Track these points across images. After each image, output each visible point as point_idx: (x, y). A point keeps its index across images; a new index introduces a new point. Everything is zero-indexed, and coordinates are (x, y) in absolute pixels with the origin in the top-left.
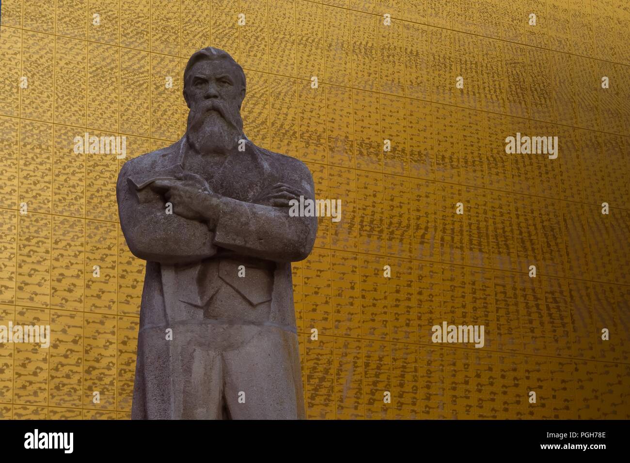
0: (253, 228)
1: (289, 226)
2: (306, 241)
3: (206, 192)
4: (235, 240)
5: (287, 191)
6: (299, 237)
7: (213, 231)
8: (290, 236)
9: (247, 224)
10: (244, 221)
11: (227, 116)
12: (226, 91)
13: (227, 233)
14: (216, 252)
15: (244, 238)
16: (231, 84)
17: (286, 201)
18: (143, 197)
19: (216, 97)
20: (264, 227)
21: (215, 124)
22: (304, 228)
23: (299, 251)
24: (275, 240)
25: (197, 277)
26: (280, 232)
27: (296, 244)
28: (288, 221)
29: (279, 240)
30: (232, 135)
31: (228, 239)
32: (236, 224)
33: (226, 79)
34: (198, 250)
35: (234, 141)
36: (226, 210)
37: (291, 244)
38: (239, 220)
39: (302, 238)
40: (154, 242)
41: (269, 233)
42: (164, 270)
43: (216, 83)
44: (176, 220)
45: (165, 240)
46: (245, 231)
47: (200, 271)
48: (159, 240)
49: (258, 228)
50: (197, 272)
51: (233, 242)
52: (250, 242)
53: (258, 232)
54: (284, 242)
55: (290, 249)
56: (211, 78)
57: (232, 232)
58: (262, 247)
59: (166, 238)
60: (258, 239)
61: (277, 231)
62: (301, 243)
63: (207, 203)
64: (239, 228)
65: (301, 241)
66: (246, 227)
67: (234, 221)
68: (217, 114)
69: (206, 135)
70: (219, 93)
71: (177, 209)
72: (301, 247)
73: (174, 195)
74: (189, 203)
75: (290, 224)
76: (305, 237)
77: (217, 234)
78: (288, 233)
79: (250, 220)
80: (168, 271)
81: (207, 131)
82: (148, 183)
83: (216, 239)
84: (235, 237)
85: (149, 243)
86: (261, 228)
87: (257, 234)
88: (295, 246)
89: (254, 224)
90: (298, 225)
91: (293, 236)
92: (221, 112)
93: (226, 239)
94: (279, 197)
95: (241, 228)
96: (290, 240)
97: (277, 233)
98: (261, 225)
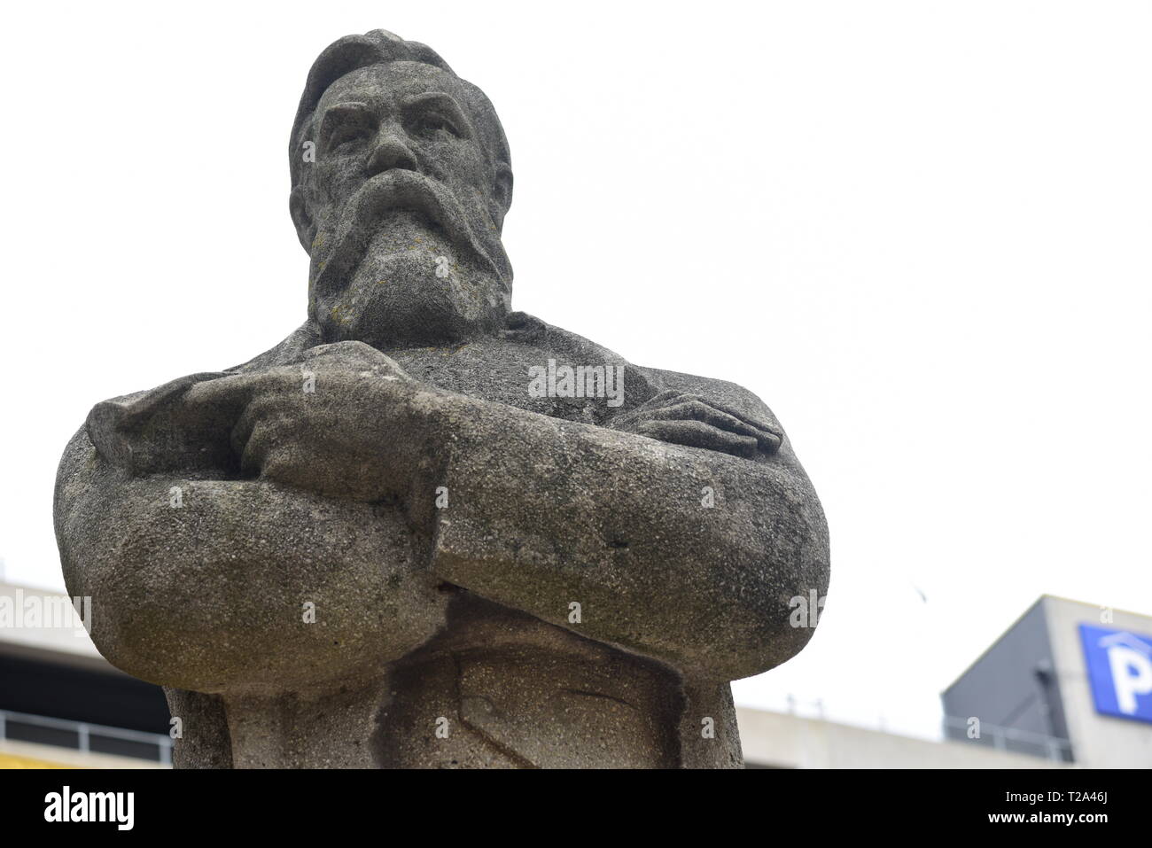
0: (584, 498)
3: (389, 378)
4: (516, 547)
5: (699, 400)
6: (768, 542)
7: (425, 528)
8: (732, 536)
10: (548, 471)
11: (453, 218)
12: (443, 152)
13: (483, 521)
14: (442, 619)
15: (552, 538)
16: (458, 133)
17: (705, 427)
18: (145, 450)
19: (409, 165)
20: (627, 495)
21: (410, 244)
22: (786, 515)
23: (776, 604)
24: (679, 549)
25: (375, 733)
26: (693, 518)
27: (761, 572)
28: (723, 481)
29: (692, 550)
30: (475, 283)
31: (490, 543)
32: (516, 481)
33: (440, 111)
34: (369, 608)
35: (486, 302)
36: (474, 430)
37: (742, 568)
38: (528, 470)
39: (780, 551)
40: (192, 582)
41: (651, 519)
42: (242, 721)
43: (404, 126)
44: (277, 498)
45: (237, 571)
46: (552, 510)
47: (382, 710)
48: (210, 572)
49: (607, 497)
50: (372, 716)
51: (509, 553)
52: (578, 556)
53: (607, 513)
54: (712, 558)
55: (738, 590)
56: (385, 106)
57: (503, 515)
58: (626, 575)
59: (239, 565)
60: (610, 545)
61: (682, 509)
62: (778, 569)
63: (396, 411)
64: (529, 497)
65: (779, 561)
66: (556, 495)
67: (509, 472)
68: (415, 220)
69: (379, 277)
70: (418, 154)
71: (278, 457)
72: (778, 585)
73: (263, 413)
74: (327, 425)
75: (732, 492)
76: (790, 548)
77: (445, 525)
78: (727, 525)
79: (569, 471)
80: (257, 723)
81: (382, 266)
82: (165, 393)
83: (440, 546)
84: (515, 535)
85: (174, 591)
86: (617, 500)
87: (604, 524)
88: (756, 581)
89: (586, 485)
90: (759, 498)
91: (748, 536)
92: (431, 207)
93: (480, 544)
94: (674, 416)
95: (537, 497)
96: (734, 551)
97: (683, 518)
98: (616, 488)
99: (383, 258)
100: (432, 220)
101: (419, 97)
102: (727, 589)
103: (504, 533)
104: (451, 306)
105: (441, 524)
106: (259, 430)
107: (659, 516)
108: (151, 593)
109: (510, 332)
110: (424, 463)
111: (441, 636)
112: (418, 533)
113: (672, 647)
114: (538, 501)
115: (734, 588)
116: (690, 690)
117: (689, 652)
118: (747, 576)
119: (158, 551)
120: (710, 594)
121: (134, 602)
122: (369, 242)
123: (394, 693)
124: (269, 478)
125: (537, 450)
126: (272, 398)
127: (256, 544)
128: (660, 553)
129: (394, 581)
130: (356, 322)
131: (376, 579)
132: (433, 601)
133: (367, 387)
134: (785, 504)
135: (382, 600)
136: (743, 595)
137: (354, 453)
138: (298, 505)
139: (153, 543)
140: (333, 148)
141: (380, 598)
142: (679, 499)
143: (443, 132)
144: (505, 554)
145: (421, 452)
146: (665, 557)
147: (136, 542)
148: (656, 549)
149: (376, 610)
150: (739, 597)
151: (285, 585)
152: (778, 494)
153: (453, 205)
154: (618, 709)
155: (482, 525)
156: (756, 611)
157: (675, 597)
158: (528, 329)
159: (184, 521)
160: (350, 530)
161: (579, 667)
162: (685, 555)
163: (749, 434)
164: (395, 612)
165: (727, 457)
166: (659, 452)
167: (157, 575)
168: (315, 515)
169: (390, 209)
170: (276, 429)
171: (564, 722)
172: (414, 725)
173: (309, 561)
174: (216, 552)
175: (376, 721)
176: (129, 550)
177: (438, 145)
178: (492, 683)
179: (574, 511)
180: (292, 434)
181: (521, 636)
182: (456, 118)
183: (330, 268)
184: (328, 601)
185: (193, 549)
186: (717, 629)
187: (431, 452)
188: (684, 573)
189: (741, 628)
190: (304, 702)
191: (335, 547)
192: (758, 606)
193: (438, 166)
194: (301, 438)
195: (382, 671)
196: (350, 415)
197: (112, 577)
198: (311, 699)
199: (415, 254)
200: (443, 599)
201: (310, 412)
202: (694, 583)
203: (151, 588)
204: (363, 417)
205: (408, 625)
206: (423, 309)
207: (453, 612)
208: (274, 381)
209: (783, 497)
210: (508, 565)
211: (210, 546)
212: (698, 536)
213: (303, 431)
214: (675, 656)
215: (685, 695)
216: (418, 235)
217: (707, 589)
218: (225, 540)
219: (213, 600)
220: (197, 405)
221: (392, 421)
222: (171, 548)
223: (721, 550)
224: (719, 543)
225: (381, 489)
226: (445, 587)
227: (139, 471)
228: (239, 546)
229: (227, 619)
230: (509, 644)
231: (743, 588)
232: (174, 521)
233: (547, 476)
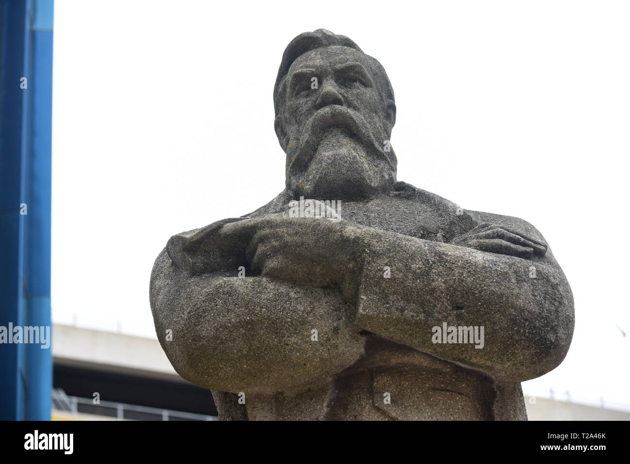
0: (439, 283)
1: (518, 281)
2: (557, 317)
4: (402, 310)
5: (501, 228)
6: (540, 305)
7: (353, 302)
8: (520, 302)
9: (425, 274)
10: (419, 268)
11: (364, 131)
12: (358, 95)
13: (384, 296)
14: (362, 350)
15: (422, 305)
16: (366, 84)
17: (504, 243)
18: (199, 261)
19: (339, 102)
20: (462, 281)
21: (341, 146)
22: (550, 290)
23: (546, 339)
24: (491, 310)
25: (327, 413)
26: (499, 293)
27: (537, 321)
28: (515, 272)
29: (499, 310)
30: (376, 166)
31: (388, 308)
32: (401, 274)
33: (356, 72)
34: (322, 345)
35: (383, 176)
36: (378, 247)
37: (526, 320)
38: (408, 268)
39: (547, 310)
40: (226, 332)
41: (476, 294)
42: (254, 408)
43: (336, 81)
44: (271, 286)
45: (250, 326)
46: (422, 290)
47: (331, 401)
48: (236, 327)
49: (451, 282)
50: (325, 404)
51: (398, 314)
52: (436, 314)
53: (451, 291)
54: (510, 314)
55: (524, 332)
56: (325, 70)
57: (394, 293)
59: (251, 322)
60: (454, 308)
61: (492, 288)
62: (546, 320)
63: (335, 237)
64: (409, 283)
65: (546, 316)
66: (423, 282)
67: (397, 269)
68: (343, 132)
69: (324, 164)
70: (344, 96)
71: (272, 264)
72: (546, 329)
73: (262, 240)
74: (297, 246)
75: (520, 278)
76: (553, 308)
77: (363, 299)
78: (518, 296)
79: (430, 268)
80: (263, 409)
81: (326, 158)
82: (209, 230)
83: (361, 311)
84: (402, 304)
85: (216, 337)
86: (457, 283)
87: (450, 297)
88: (535, 327)
89: (440, 276)
90: (535, 281)
91: (529, 302)
92: (351, 125)
93: (383, 309)
94: (487, 237)
95: (413, 283)
96: (522, 310)
97: (493, 293)
98: (456, 277)
99: (326, 153)
100: (352, 132)
101: (344, 65)
102: (518, 331)
103: (395, 303)
104: (363, 179)
105: (361, 298)
106: (261, 249)
107: (480, 292)
108: (203, 339)
109: (397, 193)
110: (351, 265)
111: (362, 359)
112: (348, 303)
113: (489, 363)
114: (414, 285)
115: (522, 331)
116: (499, 387)
117: (498, 367)
118: (529, 324)
119: (207, 316)
120: (509, 334)
121: (194, 344)
122: (318, 145)
123: (337, 391)
124: (267, 275)
125: (413, 257)
126: (267, 231)
127: (260, 311)
128: (481, 312)
129: (336, 330)
130: (312, 189)
131: (326, 330)
132: (357, 341)
133: (319, 225)
134: (549, 284)
135: (330, 340)
136: (527, 335)
137: (313, 261)
138: (283, 289)
139: (204, 312)
140: (297, 94)
141: (328, 340)
142: (491, 282)
143: (357, 84)
144: (396, 314)
145: (349, 259)
146: (484, 315)
147: (195, 311)
148: (479, 310)
149: (326, 346)
150: (525, 336)
151: (277, 334)
152: (545, 279)
153: (364, 124)
154: (459, 398)
155: (383, 298)
156: (534, 343)
157: (491, 336)
158: (406, 191)
159: (221, 299)
160: (311, 303)
161: (438, 376)
162: (495, 313)
163: (529, 246)
165: (517, 259)
166: (480, 257)
167: (206, 329)
168: (292, 294)
169: (329, 127)
170: (270, 248)
171: (431, 406)
172: (348, 409)
173: (289, 320)
174: (238, 316)
175: (327, 407)
176: (191, 316)
177: (355, 91)
178: (391, 385)
179: (433, 290)
180: (279, 251)
181: (406, 359)
182: (364, 76)
183: (297, 159)
184: (300, 342)
185: (226, 314)
186: (513, 354)
187: (355, 259)
188: (495, 323)
189: (527, 352)
190: (288, 397)
191: (303, 312)
192: (535, 341)
193: (355, 103)
194: (284, 253)
195: (330, 379)
196: (310, 240)
197: (182, 330)
198: (292, 395)
199: (344, 151)
200: (363, 340)
201: (288, 239)
202: (500, 328)
203: (203, 336)
204: (317, 240)
205: (344, 354)
206: (349, 181)
207: (369, 347)
208: (268, 222)
209: (548, 280)
210: (398, 320)
211: (235, 313)
212: (502, 303)
213: (284, 249)
214: (490, 368)
215: (496, 390)
216: (345, 140)
217: (507, 331)
218: (243, 309)
219: (237, 342)
220: (226, 236)
221: (333, 243)
222: (214, 314)
223: (515, 310)
224: (514, 306)
225: (328, 280)
226: (364, 333)
227: (195, 272)
228: (251, 313)
229: (245, 353)
230: (399, 364)
231: (527, 331)
232: (215, 299)
233: (418, 271)
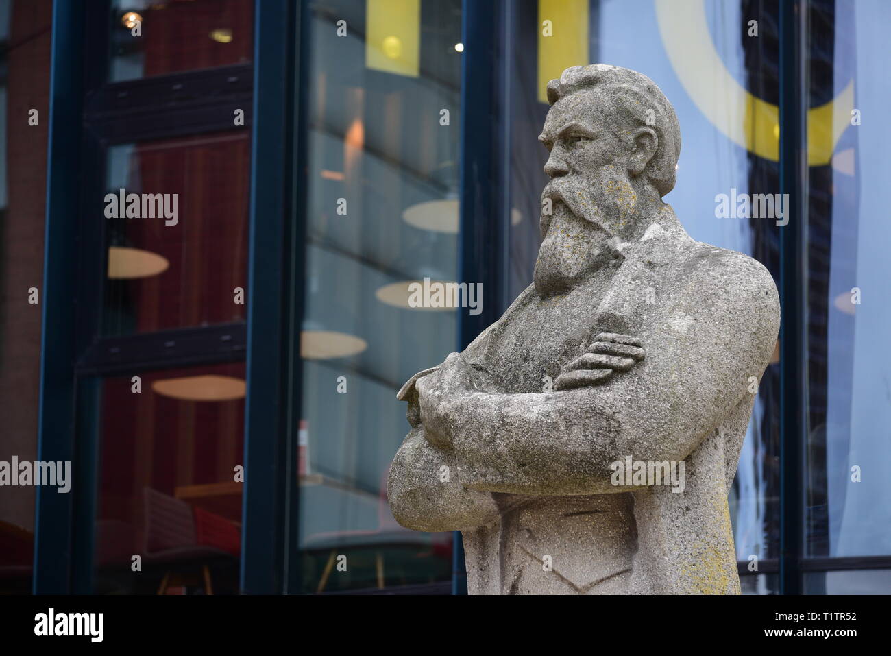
0: (502, 447)
4: (485, 476)
6: (592, 443)
9: (493, 440)
10: (488, 436)
12: (579, 157)
13: (471, 466)
15: (497, 468)
19: (562, 173)
20: (519, 441)
22: (604, 424)
23: (607, 471)
24: (547, 462)
25: (500, 550)
26: (549, 445)
27: (593, 459)
28: (565, 419)
29: (553, 461)
31: (475, 476)
32: (477, 444)
36: (460, 421)
37: (581, 461)
38: (480, 437)
39: (600, 446)
41: (530, 451)
44: (426, 452)
45: (413, 495)
46: (493, 455)
47: (500, 538)
49: (511, 445)
51: (482, 479)
52: (509, 474)
53: (512, 452)
54: (565, 461)
55: (585, 471)
56: (552, 136)
57: (477, 461)
58: (531, 479)
60: (519, 466)
61: (542, 443)
62: (601, 455)
63: (434, 415)
65: (601, 451)
66: (492, 448)
67: (473, 440)
75: (570, 423)
76: (608, 441)
78: (567, 444)
79: (496, 434)
80: (470, 545)
84: (484, 470)
86: (515, 445)
87: (514, 457)
88: (592, 464)
89: (503, 440)
90: (587, 420)
91: (580, 445)
93: (472, 477)
95: (485, 451)
96: (574, 455)
97: (544, 447)
98: (514, 438)
101: (561, 129)
103: (479, 470)
107: (533, 449)
110: (448, 438)
118: (586, 464)
120: (573, 476)
123: (503, 529)
125: (483, 426)
127: (415, 481)
128: (540, 466)
129: (466, 489)
131: (459, 490)
133: (429, 401)
134: (604, 418)
136: (589, 472)
138: (431, 455)
141: (464, 498)
142: (541, 437)
143: (580, 143)
145: (446, 434)
146: (543, 467)
148: (537, 465)
149: (465, 503)
150: (588, 474)
152: (599, 413)
153: (574, 199)
155: (471, 467)
162: (551, 464)
163: (609, 367)
164: (472, 502)
168: (435, 460)
171: (561, 534)
175: (499, 543)
178: (530, 520)
179: (500, 454)
184: (445, 503)
187: (448, 434)
188: (555, 471)
195: (500, 517)
202: (562, 474)
204: (428, 417)
209: (602, 414)
210: (484, 484)
212: (553, 453)
217: (570, 474)
218: (407, 480)
221: (434, 420)
223: (567, 456)
224: (565, 454)
228: (411, 483)
233: (487, 439)
